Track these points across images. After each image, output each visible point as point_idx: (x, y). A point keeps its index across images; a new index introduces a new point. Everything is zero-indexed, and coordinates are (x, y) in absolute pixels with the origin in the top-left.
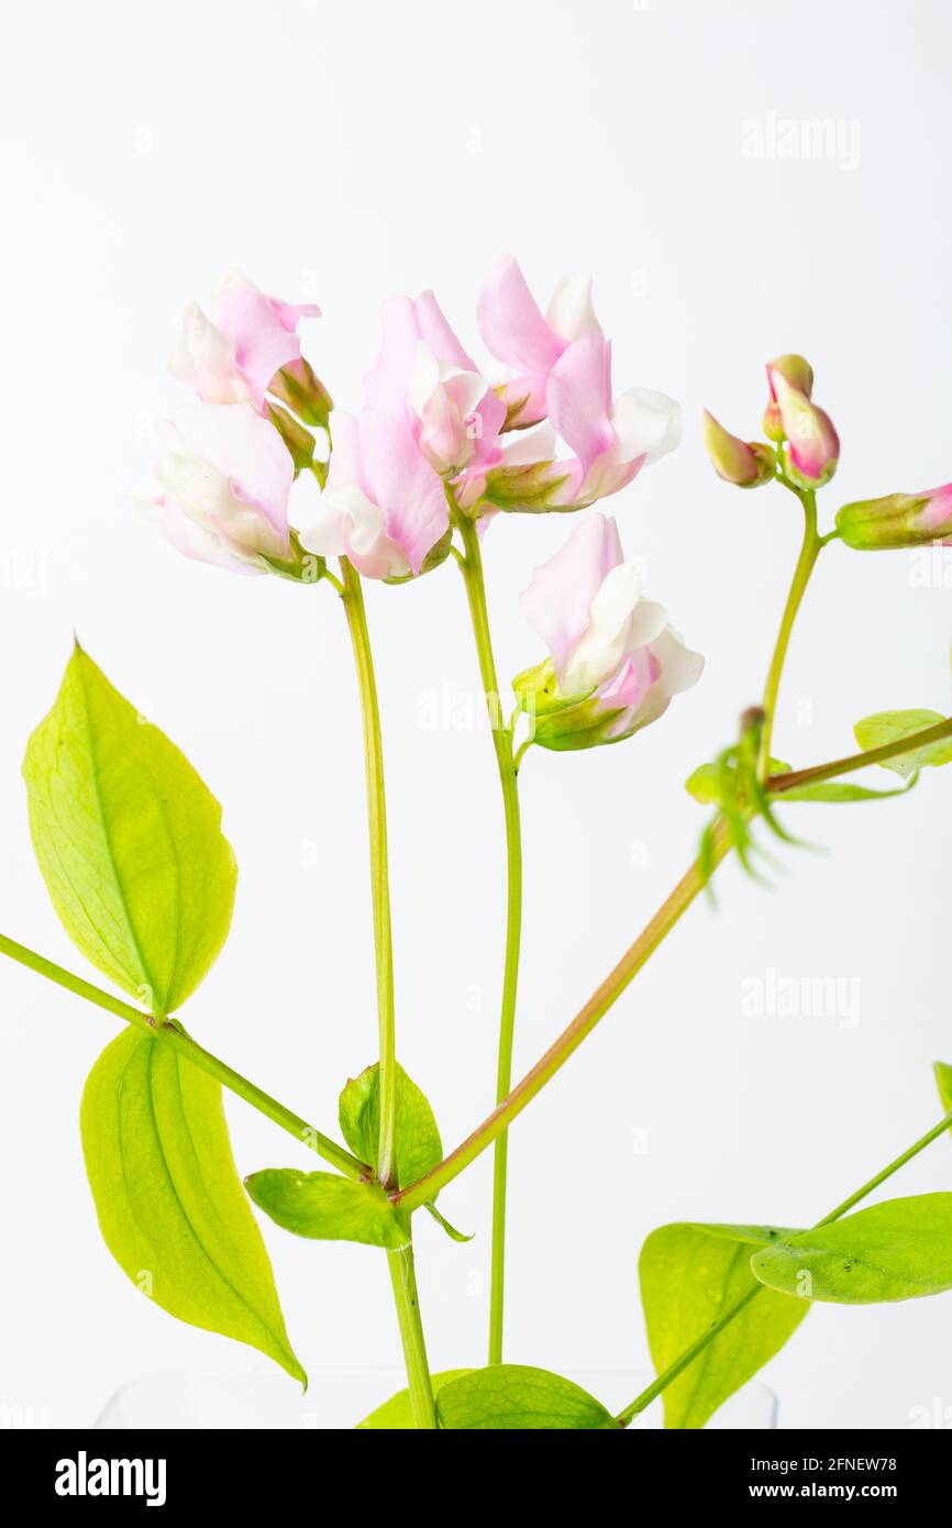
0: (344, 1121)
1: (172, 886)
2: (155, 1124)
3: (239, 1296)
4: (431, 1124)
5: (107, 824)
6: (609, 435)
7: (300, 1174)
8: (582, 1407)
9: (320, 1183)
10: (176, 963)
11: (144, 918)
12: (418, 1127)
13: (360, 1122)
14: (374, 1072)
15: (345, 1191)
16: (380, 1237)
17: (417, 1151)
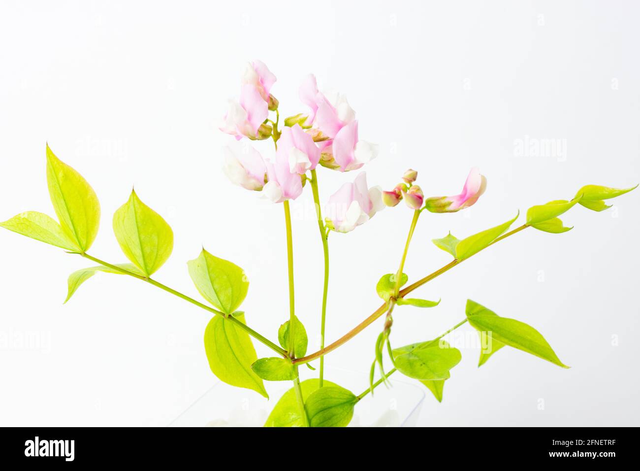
0: (280, 337)
1: (231, 291)
2: (225, 332)
3: (250, 375)
4: (305, 333)
5: (212, 282)
6: (353, 158)
7: (267, 359)
8: (347, 396)
9: (272, 360)
10: (231, 305)
11: (222, 298)
12: (301, 334)
13: (284, 337)
14: (288, 323)
15: (280, 362)
16: (289, 377)
17: (301, 342)
